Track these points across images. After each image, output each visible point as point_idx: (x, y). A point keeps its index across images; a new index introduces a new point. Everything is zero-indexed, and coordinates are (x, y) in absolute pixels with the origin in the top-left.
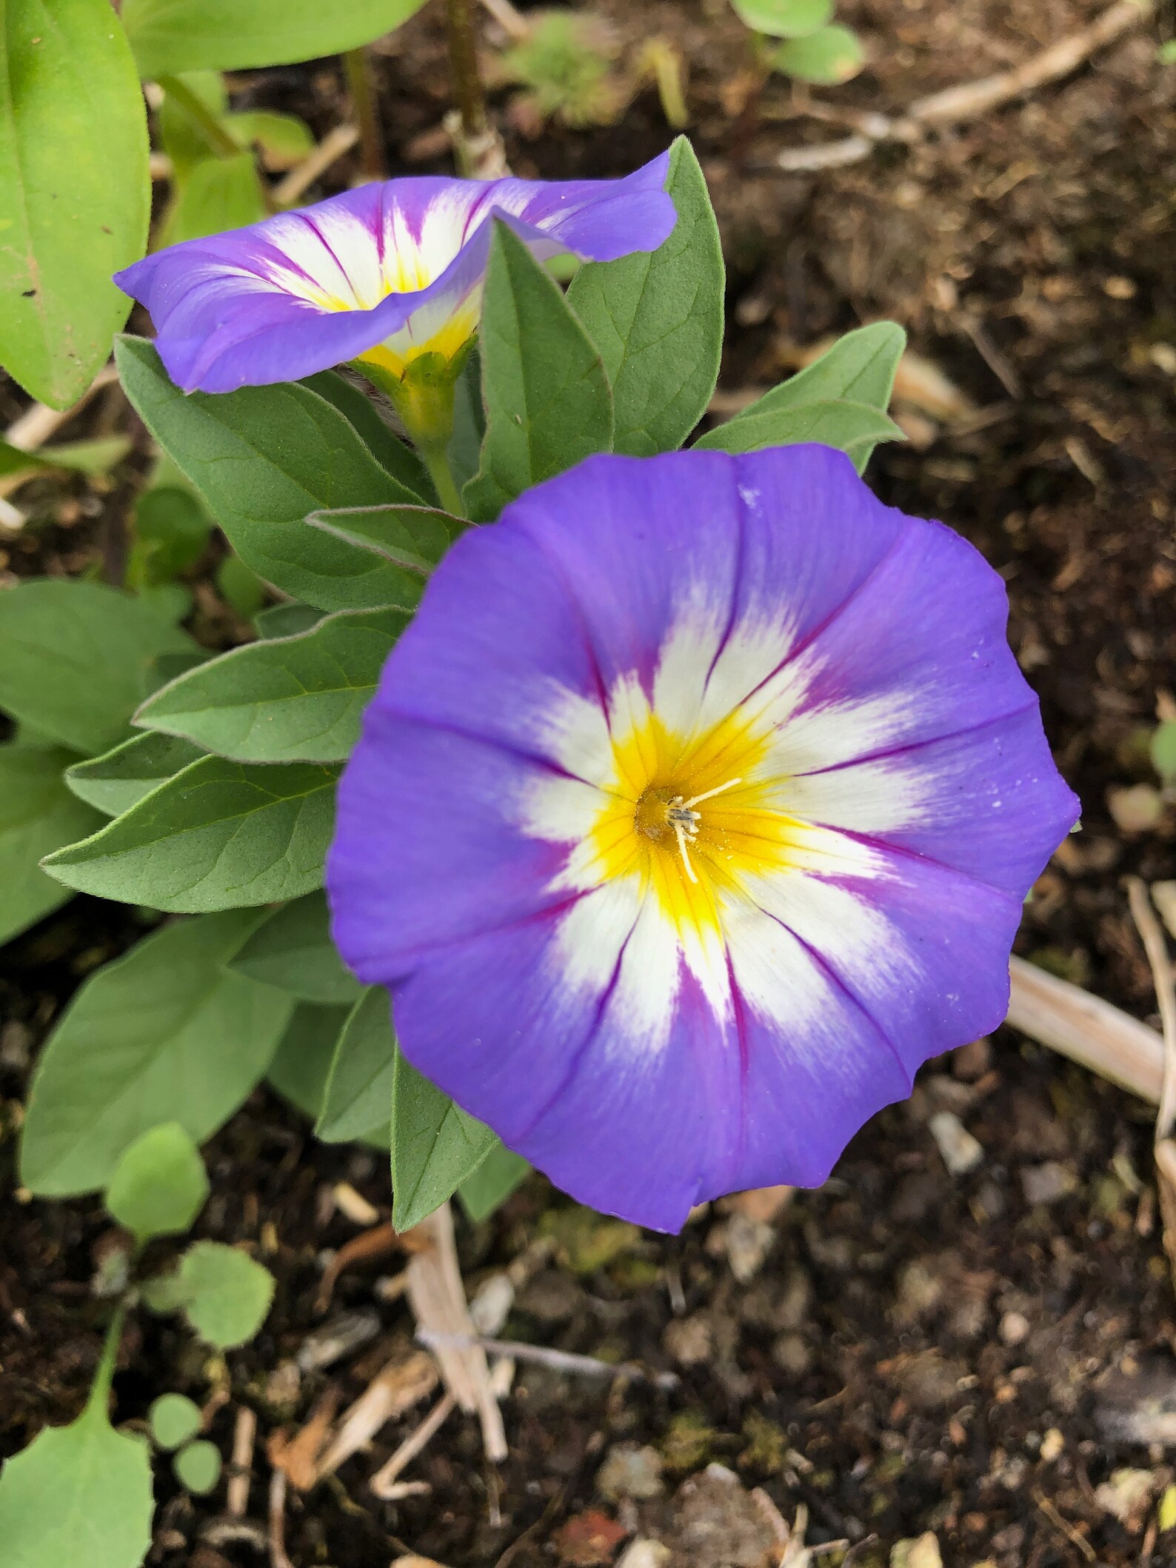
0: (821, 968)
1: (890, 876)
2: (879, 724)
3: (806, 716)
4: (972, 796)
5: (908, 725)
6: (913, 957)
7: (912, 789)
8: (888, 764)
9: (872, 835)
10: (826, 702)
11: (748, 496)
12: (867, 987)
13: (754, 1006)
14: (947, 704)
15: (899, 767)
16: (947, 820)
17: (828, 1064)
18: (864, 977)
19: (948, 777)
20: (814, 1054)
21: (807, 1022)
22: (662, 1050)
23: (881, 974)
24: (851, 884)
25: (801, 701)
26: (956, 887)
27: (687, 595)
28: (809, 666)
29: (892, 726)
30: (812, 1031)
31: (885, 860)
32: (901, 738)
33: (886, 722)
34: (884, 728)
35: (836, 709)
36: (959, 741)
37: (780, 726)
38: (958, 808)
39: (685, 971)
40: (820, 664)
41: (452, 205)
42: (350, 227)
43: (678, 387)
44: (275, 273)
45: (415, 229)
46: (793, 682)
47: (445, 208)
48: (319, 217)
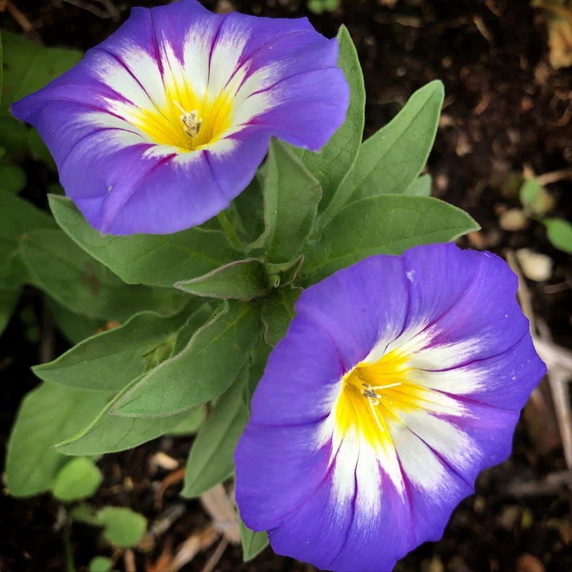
0: (441, 461)
1: (468, 415)
2: (464, 351)
3: (429, 349)
4: (504, 377)
5: (477, 352)
6: (479, 449)
7: (477, 377)
8: (467, 368)
9: (458, 395)
10: (439, 344)
11: (410, 275)
12: (461, 467)
13: (413, 481)
14: (495, 342)
15: (473, 368)
16: (492, 388)
17: (446, 501)
18: (460, 462)
19: (494, 371)
20: (440, 498)
21: (436, 485)
22: (379, 514)
23: (467, 460)
24: (451, 419)
25: (427, 344)
26: (496, 416)
27: (385, 329)
28: (432, 333)
29: (469, 352)
30: (439, 488)
31: (465, 407)
32: (473, 357)
33: (467, 350)
34: (465, 353)
35: (443, 346)
36: (499, 357)
37: (416, 352)
38: (497, 383)
39: (382, 470)
40: (438, 332)
41: (198, 37)
42: (142, 57)
43: (339, 150)
44: (111, 106)
45: (179, 55)
46: (425, 338)
47: (194, 39)
48: (123, 53)
